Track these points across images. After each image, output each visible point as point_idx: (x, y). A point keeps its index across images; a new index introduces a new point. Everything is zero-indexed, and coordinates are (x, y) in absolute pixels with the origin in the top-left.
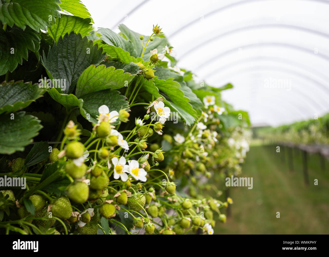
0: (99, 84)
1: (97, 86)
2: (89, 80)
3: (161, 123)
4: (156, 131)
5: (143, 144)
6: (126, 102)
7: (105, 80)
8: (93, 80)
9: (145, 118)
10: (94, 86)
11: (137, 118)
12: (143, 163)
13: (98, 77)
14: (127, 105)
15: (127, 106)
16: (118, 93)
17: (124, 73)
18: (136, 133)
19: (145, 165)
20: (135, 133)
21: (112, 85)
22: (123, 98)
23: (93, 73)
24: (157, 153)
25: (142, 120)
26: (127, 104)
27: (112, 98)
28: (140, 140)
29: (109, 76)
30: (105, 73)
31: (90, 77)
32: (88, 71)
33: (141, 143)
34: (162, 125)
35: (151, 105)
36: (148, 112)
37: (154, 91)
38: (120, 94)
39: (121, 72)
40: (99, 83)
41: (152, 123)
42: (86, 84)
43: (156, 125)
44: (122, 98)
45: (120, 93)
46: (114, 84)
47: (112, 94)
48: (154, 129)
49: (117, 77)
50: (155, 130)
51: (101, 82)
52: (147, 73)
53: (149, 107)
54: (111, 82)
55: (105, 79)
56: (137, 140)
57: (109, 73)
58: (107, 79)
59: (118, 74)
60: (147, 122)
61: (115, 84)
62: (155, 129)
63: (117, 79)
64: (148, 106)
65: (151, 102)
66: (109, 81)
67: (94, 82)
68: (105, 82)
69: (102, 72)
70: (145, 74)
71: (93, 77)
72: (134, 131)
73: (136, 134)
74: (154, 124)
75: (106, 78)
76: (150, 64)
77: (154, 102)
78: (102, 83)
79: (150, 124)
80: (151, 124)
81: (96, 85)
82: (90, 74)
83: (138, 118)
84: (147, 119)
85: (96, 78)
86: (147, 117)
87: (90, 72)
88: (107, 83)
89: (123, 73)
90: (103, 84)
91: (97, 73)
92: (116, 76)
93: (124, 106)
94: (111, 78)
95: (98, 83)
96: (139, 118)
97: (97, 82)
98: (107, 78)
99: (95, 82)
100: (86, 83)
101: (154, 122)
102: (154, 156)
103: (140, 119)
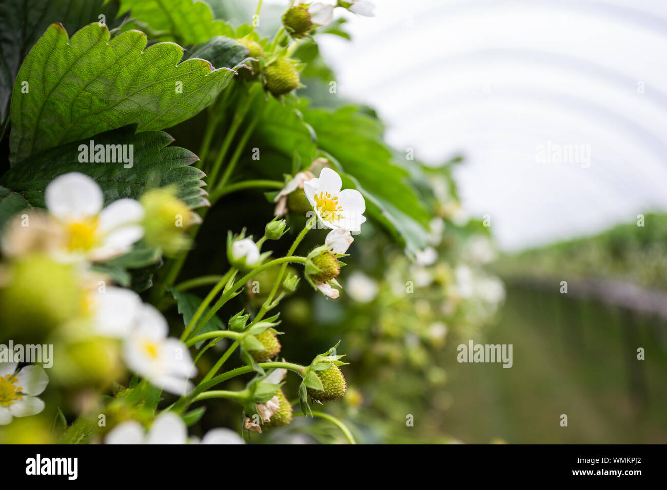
0: (90, 108)
1: (85, 116)
2: (52, 91)
3: (334, 252)
4: (314, 282)
5: (262, 339)
6: (193, 173)
7: (111, 90)
8: (65, 91)
9: (270, 234)
10: (77, 115)
11: (237, 232)
12: (265, 404)
13: (86, 79)
14: (196, 183)
15: (197, 188)
16: (163, 140)
17: (184, 59)
18: (237, 291)
19: (271, 409)
20: (231, 291)
21: (141, 112)
22: (182, 157)
23: (62, 60)
24: (317, 372)
25: (255, 241)
26: (197, 179)
27: (141, 161)
28: (249, 322)
29: (126, 73)
30: (109, 60)
31: (52, 79)
32: (41, 55)
33: (257, 336)
34: (339, 259)
35: (291, 186)
36: (280, 210)
37: (298, 142)
38: (173, 144)
39: (172, 57)
40: (92, 102)
41: (296, 253)
42: (42, 109)
43: (312, 259)
44: (177, 158)
45: (174, 140)
46: (148, 106)
47: (143, 144)
48: (306, 274)
49: (157, 79)
50: (310, 281)
51: (97, 101)
52: (271, 71)
53: (285, 192)
54: (137, 99)
55: (112, 86)
56: (238, 319)
57: (123, 61)
58: (121, 86)
59: (161, 63)
60: (276, 248)
61: (152, 107)
62: (312, 276)
63: (159, 88)
64: (277, 190)
65: (288, 177)
66: (130, 92)
67: (71, 97)
68: (112, 98)
69: (96, 57)
70: (268, 77)
71: (63, 77)
72: (228, 284)
73: (235, 294)
74: (305, 255)
75: (115, 80)
76: (284, 44)
77: (301, 176)
78: (101, 100)
79: (290, 258)
80: (293, 255)
81: (83, 111)
82: (50, 69)
83: (239, 233)
84: (279, 238)
85: (74, 81)
86: (277, 231)
87: (53, 58)
88: (118, 99)
89: (180, 59)
90: (104, 105)
91: (78, 59)
92: (153, 71)
93: (185, 186)
94: (134, 81)
95: (88, 102)
96: (242, 235)
97: (81, 101)
98: (119, 83)
99: (74, 100)
100: (44, 105)
101: (303, 250)
102: (307, 381)
103: (246, 236)
